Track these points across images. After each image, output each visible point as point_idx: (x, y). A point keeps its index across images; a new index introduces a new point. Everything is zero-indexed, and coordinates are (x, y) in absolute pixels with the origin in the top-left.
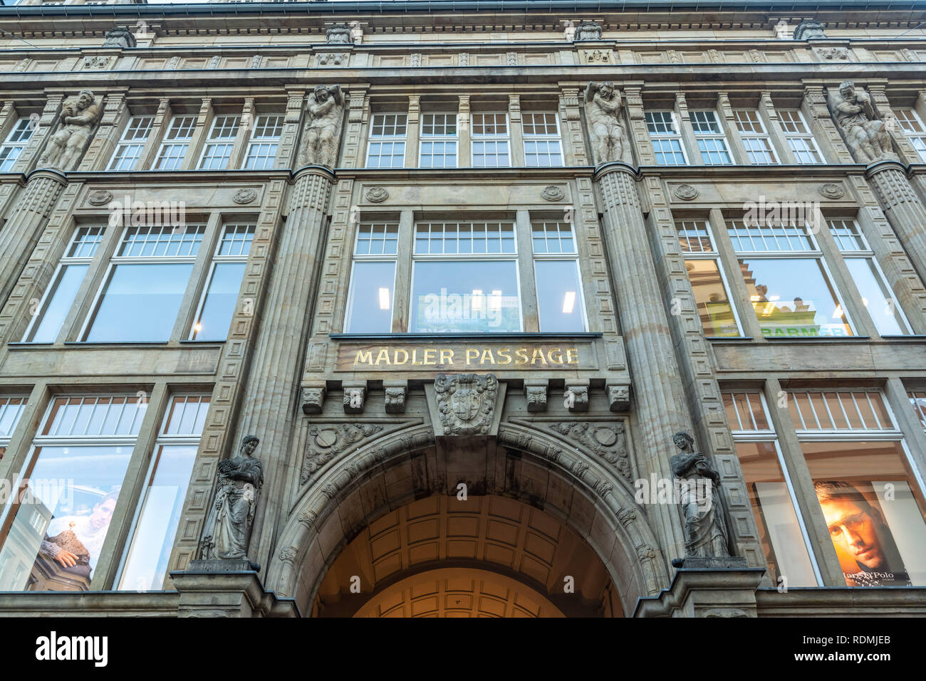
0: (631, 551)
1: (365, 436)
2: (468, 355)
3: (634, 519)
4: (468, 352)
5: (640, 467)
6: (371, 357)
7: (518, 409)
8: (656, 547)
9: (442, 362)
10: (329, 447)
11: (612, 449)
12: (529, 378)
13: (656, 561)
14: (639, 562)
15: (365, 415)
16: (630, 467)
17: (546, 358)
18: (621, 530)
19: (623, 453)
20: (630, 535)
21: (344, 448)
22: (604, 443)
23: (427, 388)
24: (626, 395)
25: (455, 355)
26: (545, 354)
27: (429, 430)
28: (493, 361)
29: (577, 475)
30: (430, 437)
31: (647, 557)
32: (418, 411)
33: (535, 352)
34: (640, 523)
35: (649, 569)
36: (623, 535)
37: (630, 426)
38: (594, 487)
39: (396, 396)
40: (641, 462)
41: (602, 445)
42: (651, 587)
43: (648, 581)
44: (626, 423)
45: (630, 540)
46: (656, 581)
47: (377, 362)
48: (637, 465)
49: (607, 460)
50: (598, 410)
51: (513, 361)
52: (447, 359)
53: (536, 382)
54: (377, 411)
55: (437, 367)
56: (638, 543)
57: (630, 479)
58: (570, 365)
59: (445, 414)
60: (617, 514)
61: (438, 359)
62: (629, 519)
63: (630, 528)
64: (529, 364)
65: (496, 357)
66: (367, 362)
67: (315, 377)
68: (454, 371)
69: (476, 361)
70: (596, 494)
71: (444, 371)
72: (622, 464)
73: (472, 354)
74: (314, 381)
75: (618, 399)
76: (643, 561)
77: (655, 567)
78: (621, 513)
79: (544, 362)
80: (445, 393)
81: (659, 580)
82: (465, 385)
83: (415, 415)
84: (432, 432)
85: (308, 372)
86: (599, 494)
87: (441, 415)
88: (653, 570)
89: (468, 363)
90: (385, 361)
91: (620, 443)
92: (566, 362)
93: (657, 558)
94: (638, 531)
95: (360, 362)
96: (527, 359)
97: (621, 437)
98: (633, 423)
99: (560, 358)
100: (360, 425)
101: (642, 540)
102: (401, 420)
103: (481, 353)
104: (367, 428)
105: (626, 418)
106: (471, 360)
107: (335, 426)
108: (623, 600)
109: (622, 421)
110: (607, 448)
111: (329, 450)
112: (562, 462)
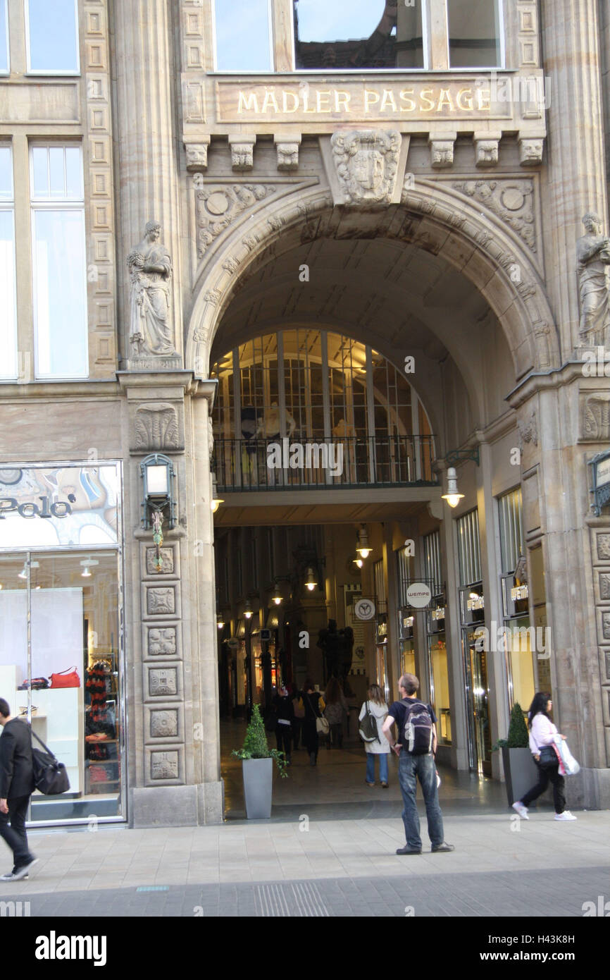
0: (527, 323)
1: (258, 199)
2: (366, 98)
3: (534, 294)
4: (366, 93)
5: (545, 234)
6: (256, 102)
7: (420, 165)
8: (552, 323)
9: (338, 110)
10: (222, 214)
11: (519, 213)
12: (435, 131)
13: (550, 336)
14: (534, 336)
15: (254, 173)
16: (535, 235)
17: (454, 102)
18: (519, 302)
19: (530, 219)
20: (528, 309)
21: (238, 215)
22: (511, 208)
23: (323, 143)
24: (540, 153)
25: (352, 99)
26: (454, 96)
27: (327, 195)
28: (395, 109)
29: (480, 244)
30: (328, 203)
31: (542, 332)
32: (313, 167)
33: (442, 92)
34: (539, 298)
35: (543, 344)
36: (521, 306)
37: (540, 185)
38: (497, 258)
39: (290, 155)
40: (547, 228)
41: (509, 209)
42: (543, 361)
43: (541, 355)
44: (536, 180)
45: (527, 314)
46: (548, 356)
47: (264, 110)
48: (542, 232)
49: (512, 227)
50: (507, 164)
51: (418, 108)
52: (343, 104)
53: (443, 135)
54: (268, 168)
55: (333, 116)
56: (535, 318)
57: (533, 248)
58: (481, 111)
59: (346, 180)
60: (517, 287)
61: (332, 105)
62: (529, 294)
63: (529, 302)
64: (434, 112)
65: (398, 101)
66: (253, 110)
67: (197, 130)
68: (352, 122)
69: (376, 108)
70: (498, 265)
71: (341, 122)
72: (528, 232)
73: (372, 98)
74: (197, 136)
75: (530, 157)
76: (538, 335)
77: (549, 342)
78: (522, 287)
79: (452, 108)
80: (345, 155)
81: (551, 355)
82: (366, 145)
83: (310, 173)
84: (331, 197)
85: (188, 122)
86: (502, 265)
87: (342, 181)
88: (547, 345)
89: (367, 109)
90: (272, 108)
91: (527, 206)
92: (476, 108)
93: (551, 334)
94: (536, 306)
95: (244, 108)
96: (433, 105)
97: (529, 198)
98: (544, 181)
99: (470, 101)
100: (251, 186)
101: (539, 315)
102: (295, 180)
103: (381, 95)
104: (260, 190)
105: (536, 175)
106: (370, 106)
107: (224, 187)
108: (513, 353)
109: (532, 178)
110: (514, 212)
111: (222, 218)
112: (466, 230)
